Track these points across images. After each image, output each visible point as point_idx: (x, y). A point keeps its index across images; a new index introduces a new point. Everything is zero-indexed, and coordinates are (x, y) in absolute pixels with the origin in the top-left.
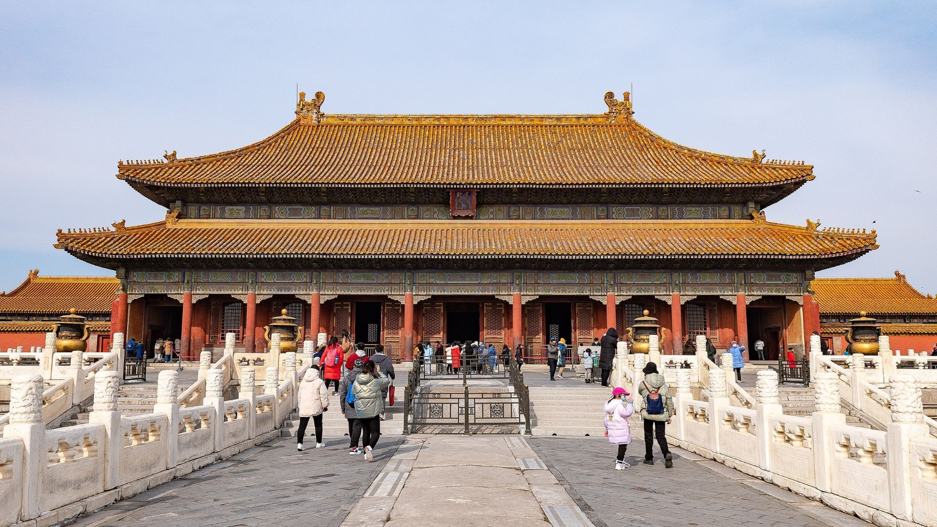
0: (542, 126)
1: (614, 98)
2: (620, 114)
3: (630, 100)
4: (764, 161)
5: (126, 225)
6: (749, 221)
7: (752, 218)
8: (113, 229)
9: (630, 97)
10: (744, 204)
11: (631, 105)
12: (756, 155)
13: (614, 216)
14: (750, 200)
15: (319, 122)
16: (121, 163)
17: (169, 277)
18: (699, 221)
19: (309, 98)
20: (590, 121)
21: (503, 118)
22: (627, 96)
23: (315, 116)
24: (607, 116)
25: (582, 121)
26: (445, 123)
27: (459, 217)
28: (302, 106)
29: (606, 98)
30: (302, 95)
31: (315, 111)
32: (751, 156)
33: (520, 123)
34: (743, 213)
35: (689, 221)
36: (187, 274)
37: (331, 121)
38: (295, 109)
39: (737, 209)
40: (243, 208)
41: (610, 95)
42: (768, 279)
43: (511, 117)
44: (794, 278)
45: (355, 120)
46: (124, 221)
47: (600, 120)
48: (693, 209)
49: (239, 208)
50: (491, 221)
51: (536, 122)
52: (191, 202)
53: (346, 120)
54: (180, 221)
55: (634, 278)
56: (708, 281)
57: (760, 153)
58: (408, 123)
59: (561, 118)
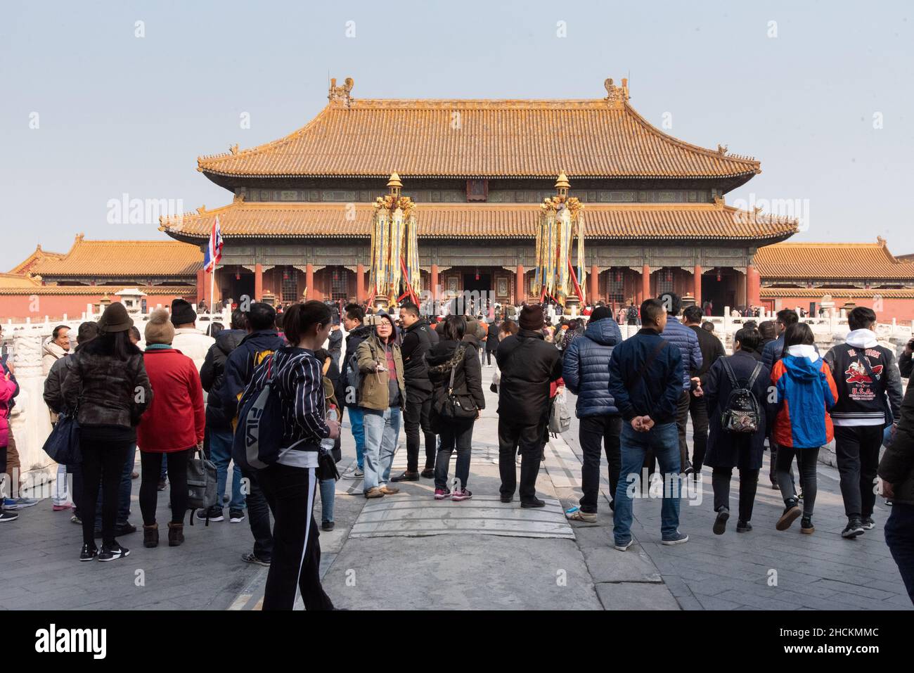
0: (548, 111)
1: (613, 85)
2: (618, 99)
3: (628, 86)
4: (726, 155)
5: (206, 210)
6: (712, 205)
7: (714, 202)
8: (197, 213)
9: (627, 84)
10: (709, 190)
11: (628, 91)
12: (720, 149)
13: (602, 200)
14: (714, 188)
15: (349, 106)
16: (199, 158)
17: (242, 251)
18: (671, 204)
19: (341, 84)
20: (592, 106)
21: (513, 103)
22: (624, 83)
23: (346, 100)
24: (606, 101)
25: (584, 106)
26: (462, 107)
27: (474, 201)
28: (334, 91)
29: (605, 84)
30: (334, 81)
31: (346, 96)
32: (717, 150)
33: (529, 107)
34: (708, 198)
35: (662, 204)
36: (258, 249)
37: (361, 106)
38: (328, 94)
39: (703, 195)
40: (296, 193)
41: (609, 81)
42: (719, 254)
43: (520, 102)
44: (741, 253)
45: (382, 104)
46: (204, 206)
47: (601, 104)
48: (667, 194)
49: (292, 192)
50: (500, 204)
51: (543, 107)
52: (253, 187)
53: (374, 104)
54: (246, 203)
55: (615, 252)
56: (672, 255)
57: (723, 147)
58: (429, 107)
59: (565, 103)
